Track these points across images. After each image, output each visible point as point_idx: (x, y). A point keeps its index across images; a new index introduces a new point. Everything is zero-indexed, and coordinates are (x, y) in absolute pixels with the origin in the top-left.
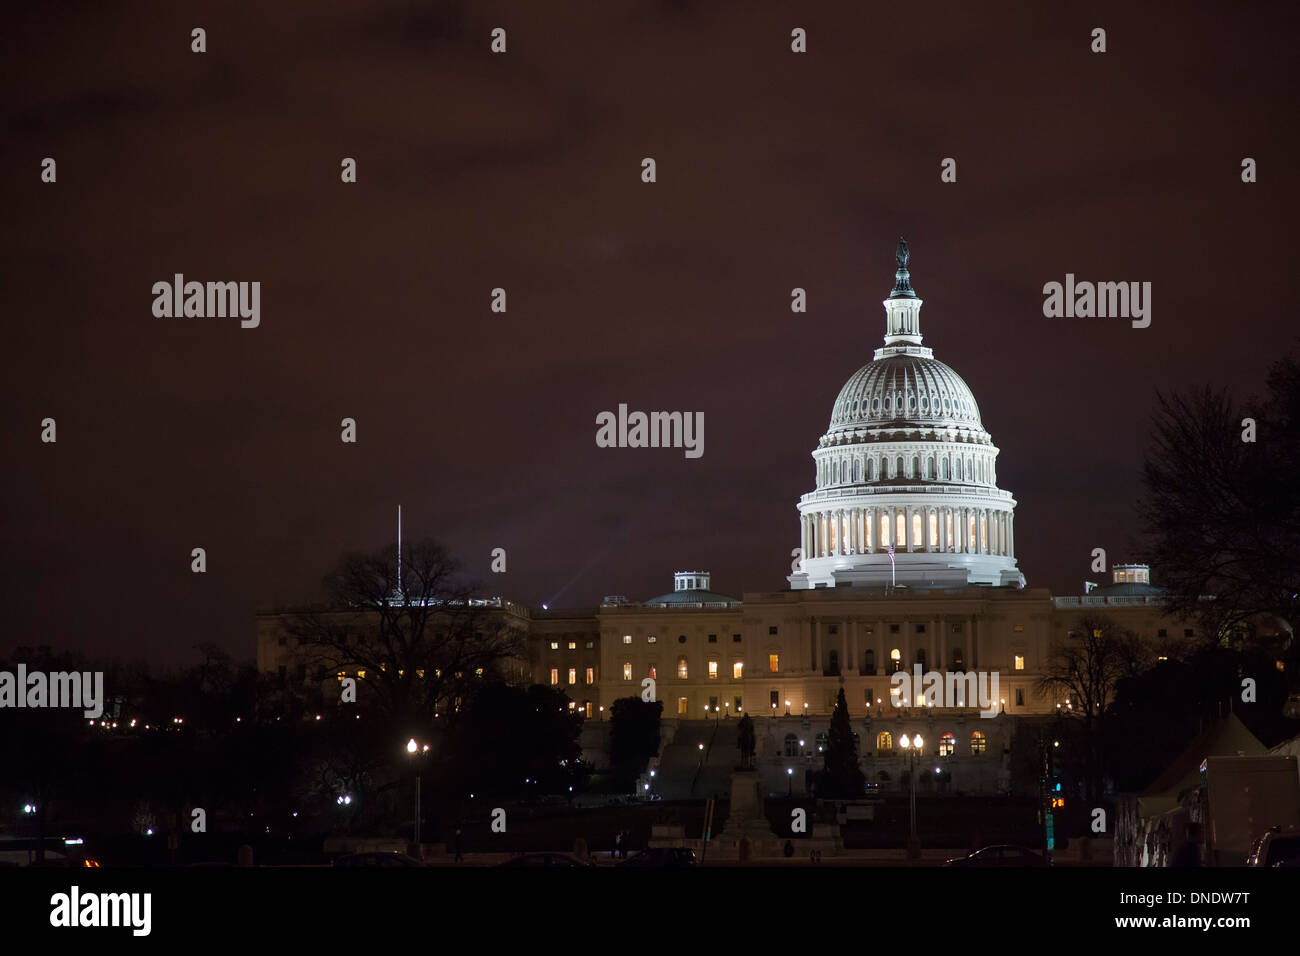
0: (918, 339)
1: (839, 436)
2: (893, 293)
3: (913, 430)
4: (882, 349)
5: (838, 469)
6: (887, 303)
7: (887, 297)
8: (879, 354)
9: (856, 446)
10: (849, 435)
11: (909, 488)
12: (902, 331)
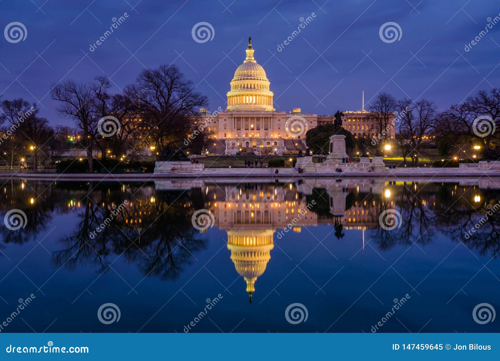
0: (253, 58)
1: (237, 79)
2: (248, 48)
3: (254, 78)
4: (245, 61)
5: (237, 86)
6: (246, 51)
7: (247, 49)
8: (245, 62)
9: (241, 81)
10: (239, 78)
11: (253, 90)
12: (250, 57)
